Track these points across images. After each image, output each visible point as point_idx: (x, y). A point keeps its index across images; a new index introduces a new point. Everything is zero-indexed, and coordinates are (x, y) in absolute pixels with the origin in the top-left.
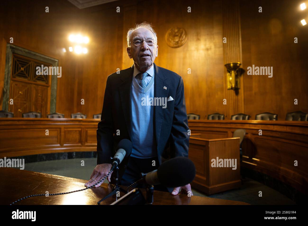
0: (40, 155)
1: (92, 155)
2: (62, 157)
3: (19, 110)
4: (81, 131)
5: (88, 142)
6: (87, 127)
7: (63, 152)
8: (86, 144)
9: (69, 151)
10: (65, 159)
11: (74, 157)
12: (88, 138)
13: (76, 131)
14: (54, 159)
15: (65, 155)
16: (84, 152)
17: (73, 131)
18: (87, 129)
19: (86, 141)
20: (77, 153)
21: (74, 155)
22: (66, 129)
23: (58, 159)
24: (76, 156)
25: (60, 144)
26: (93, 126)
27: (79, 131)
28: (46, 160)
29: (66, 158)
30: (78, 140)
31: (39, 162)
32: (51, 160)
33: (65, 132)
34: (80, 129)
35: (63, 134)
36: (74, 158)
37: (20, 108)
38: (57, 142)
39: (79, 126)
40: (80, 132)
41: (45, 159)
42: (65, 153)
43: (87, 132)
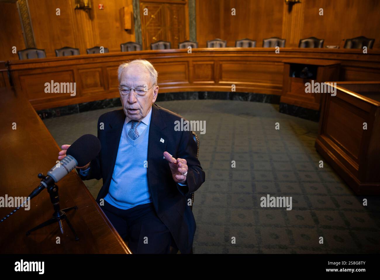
0: (167, 93)
1: (228, 96)
2: (192, 97)
3: (154, 38)
4: (214, 65)
5: (223, 79)
6: (222, 59)
7: (193, 90)
8: (220, 82)
9: (199, 90)
10: (195, 99)
11: (206, 97)
12: (223, 74)
13: (207, 65)
14: (183, 98)
15: (195, 95)
16: (217, 93)
17: (204, 64)
18: (221, 63)
19: (221, 78)
20: (209, 93)
21: (205, 96)
22: (195, 63)
23: (188, 98)
24: (208, 96)
25: (189, 81)
26: (229, 59)
27: (211, 64)
28: (174, 100)
29: (197, 98)
30: (210, 77)
31: (166, 101)
32: (180, 99)
33: (194, 66)
34: (212, 63)
35: (191, 68)
36: (205, 99)
37: (154, 36)
38: (186, 79)
39: (211, 58)
40: (213, 67)
41: (173, 98)
42: (195, 92)
43: (221, 65)
